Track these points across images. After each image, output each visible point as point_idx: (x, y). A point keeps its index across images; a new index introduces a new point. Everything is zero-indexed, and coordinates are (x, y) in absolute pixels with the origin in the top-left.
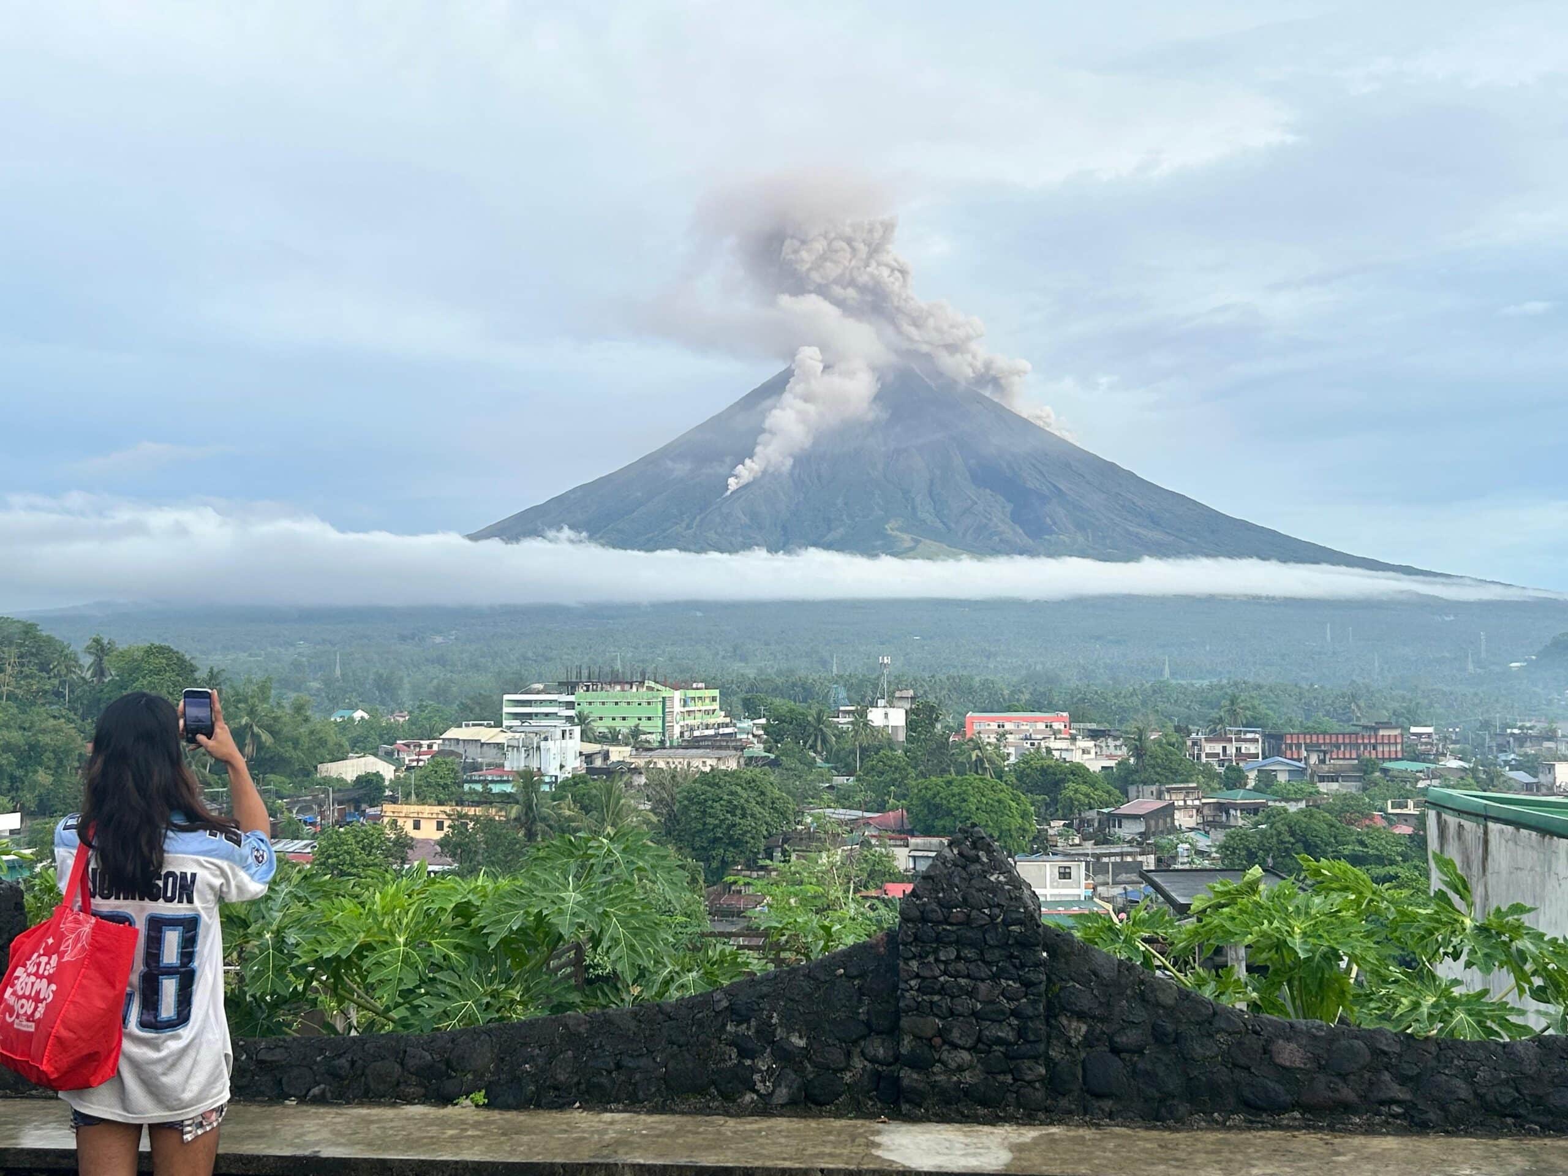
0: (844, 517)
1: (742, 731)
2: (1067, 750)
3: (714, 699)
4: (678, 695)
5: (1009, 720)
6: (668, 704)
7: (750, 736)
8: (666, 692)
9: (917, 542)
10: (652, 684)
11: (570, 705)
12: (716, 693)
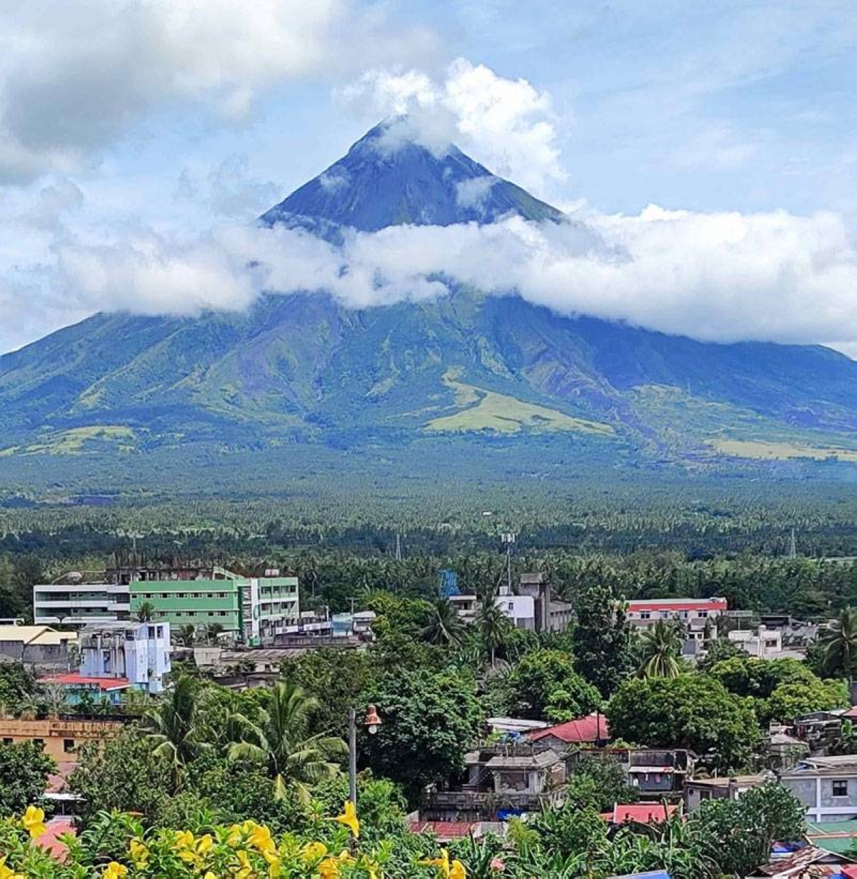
0: (392, 365)
1: (340, 626)
2: (748, 642)
3: (292, 589)
4: (254, 583)
5: (655, 608)
6: (245, 594)
7: (350, 633)
8: (241, 581)
9: (482, 396)
10: (223, 571)
11: (123, 598)
12: (294, 581)
